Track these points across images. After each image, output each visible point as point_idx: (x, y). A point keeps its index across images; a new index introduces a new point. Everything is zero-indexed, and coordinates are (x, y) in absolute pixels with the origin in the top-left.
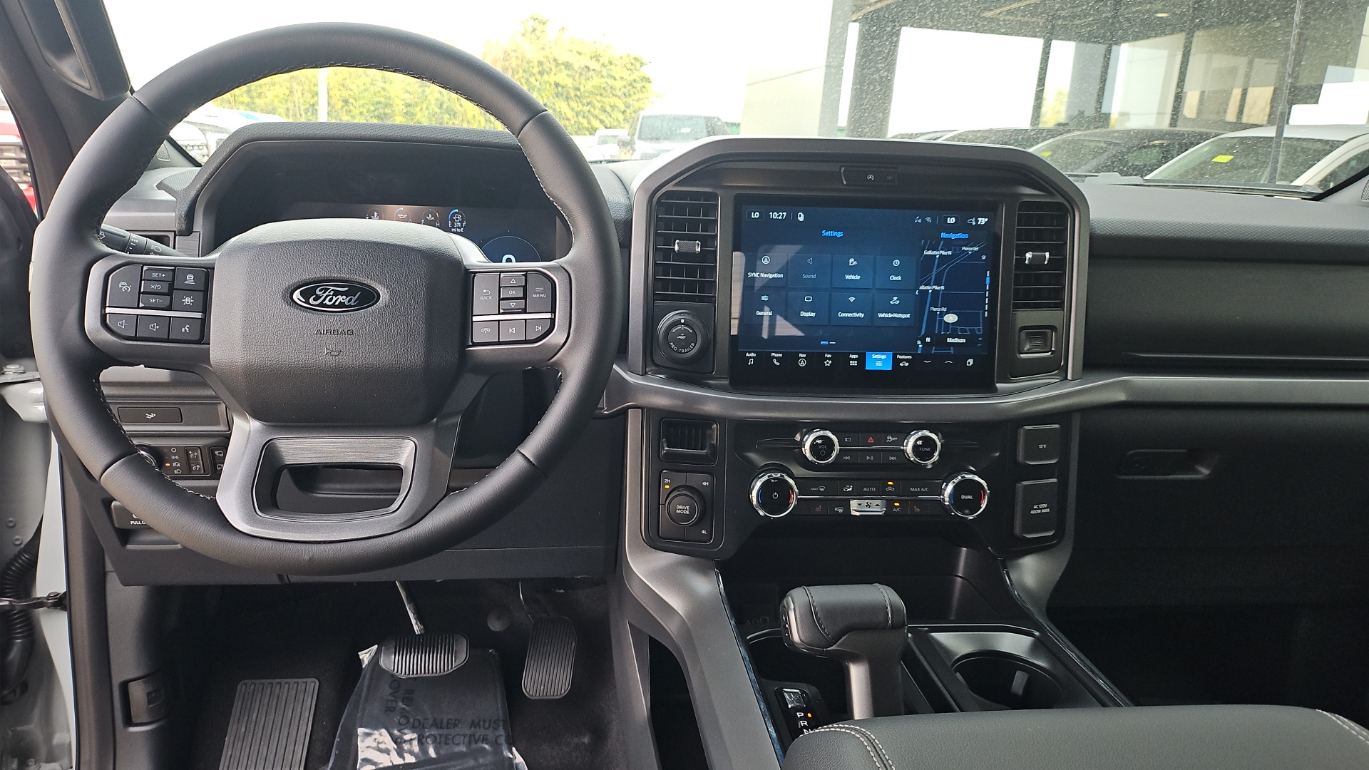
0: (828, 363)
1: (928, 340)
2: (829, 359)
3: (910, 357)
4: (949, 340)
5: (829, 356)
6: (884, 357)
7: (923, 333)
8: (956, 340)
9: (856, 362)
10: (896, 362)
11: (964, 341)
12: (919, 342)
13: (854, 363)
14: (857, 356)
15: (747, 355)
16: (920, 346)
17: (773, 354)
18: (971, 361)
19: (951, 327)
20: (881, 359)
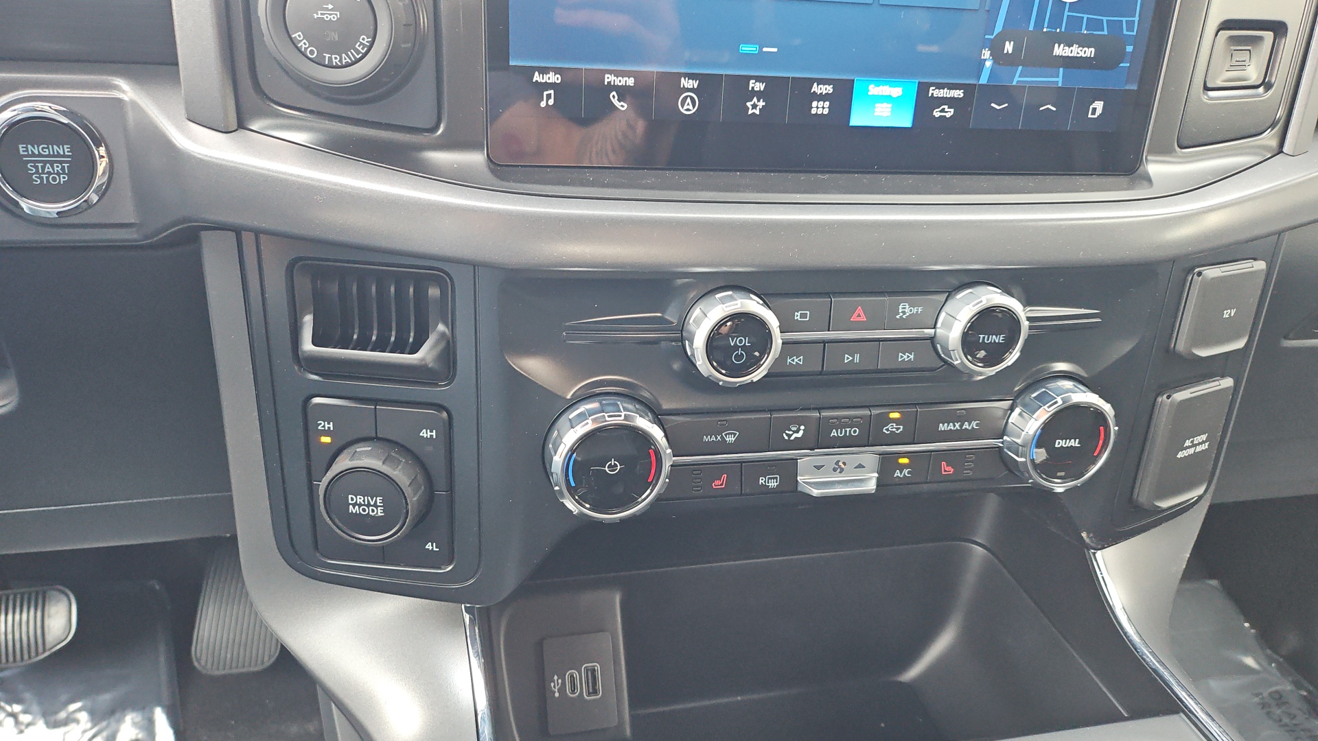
0: (755, 107)
1: (1009, 47)
2: (759, 95)
3: (958, 94)
4: (1060, 50)
5: (759, 87)
6: (896, 92)
7: (999, 28)
8: (1075, 51)
9: (827, 104)
10: (924, 103)
11: (1089, 52)
12: (986, 54)
13: (820, 108)
14: (829, 89)
15: (537, 77)
16: (988, 64)
17: (609, 78)
18: (1099, 106)
19: (1066, 13)
20: (888, 99)
